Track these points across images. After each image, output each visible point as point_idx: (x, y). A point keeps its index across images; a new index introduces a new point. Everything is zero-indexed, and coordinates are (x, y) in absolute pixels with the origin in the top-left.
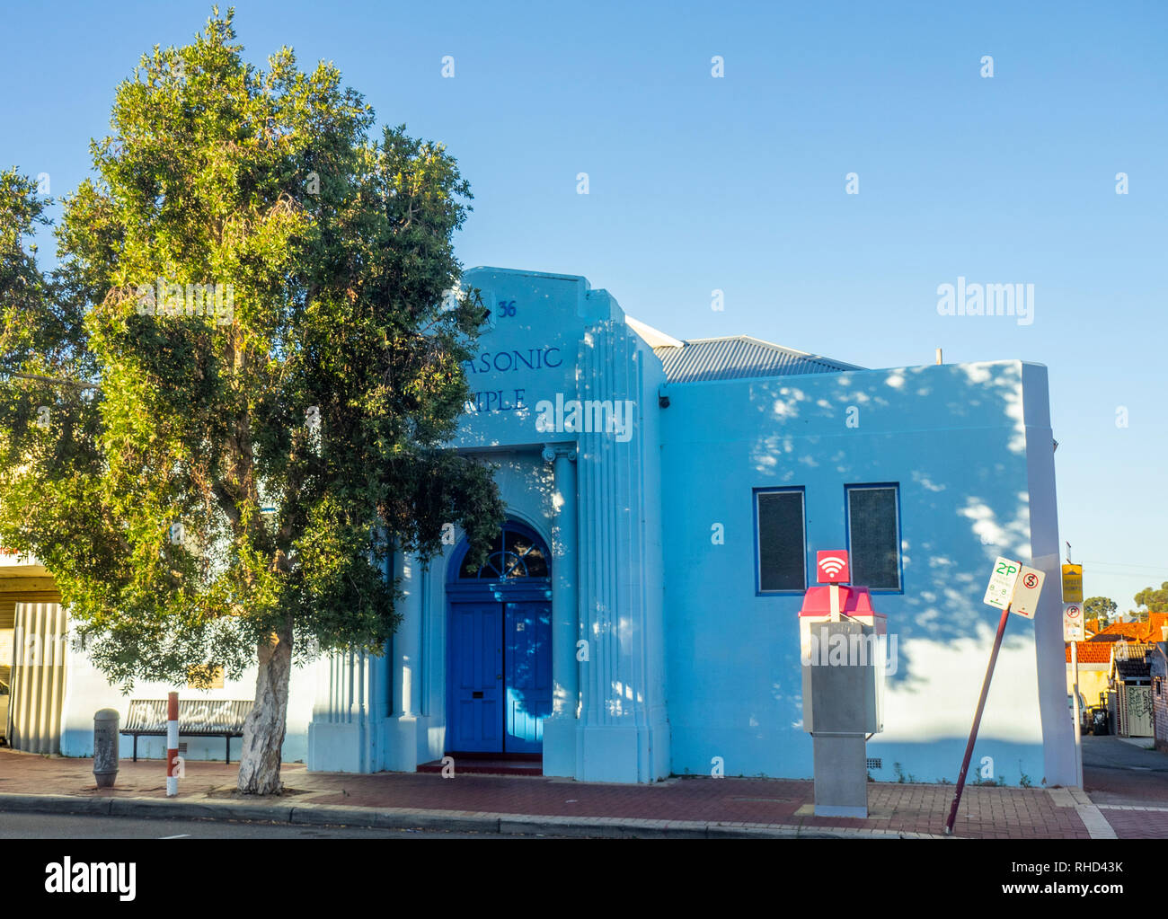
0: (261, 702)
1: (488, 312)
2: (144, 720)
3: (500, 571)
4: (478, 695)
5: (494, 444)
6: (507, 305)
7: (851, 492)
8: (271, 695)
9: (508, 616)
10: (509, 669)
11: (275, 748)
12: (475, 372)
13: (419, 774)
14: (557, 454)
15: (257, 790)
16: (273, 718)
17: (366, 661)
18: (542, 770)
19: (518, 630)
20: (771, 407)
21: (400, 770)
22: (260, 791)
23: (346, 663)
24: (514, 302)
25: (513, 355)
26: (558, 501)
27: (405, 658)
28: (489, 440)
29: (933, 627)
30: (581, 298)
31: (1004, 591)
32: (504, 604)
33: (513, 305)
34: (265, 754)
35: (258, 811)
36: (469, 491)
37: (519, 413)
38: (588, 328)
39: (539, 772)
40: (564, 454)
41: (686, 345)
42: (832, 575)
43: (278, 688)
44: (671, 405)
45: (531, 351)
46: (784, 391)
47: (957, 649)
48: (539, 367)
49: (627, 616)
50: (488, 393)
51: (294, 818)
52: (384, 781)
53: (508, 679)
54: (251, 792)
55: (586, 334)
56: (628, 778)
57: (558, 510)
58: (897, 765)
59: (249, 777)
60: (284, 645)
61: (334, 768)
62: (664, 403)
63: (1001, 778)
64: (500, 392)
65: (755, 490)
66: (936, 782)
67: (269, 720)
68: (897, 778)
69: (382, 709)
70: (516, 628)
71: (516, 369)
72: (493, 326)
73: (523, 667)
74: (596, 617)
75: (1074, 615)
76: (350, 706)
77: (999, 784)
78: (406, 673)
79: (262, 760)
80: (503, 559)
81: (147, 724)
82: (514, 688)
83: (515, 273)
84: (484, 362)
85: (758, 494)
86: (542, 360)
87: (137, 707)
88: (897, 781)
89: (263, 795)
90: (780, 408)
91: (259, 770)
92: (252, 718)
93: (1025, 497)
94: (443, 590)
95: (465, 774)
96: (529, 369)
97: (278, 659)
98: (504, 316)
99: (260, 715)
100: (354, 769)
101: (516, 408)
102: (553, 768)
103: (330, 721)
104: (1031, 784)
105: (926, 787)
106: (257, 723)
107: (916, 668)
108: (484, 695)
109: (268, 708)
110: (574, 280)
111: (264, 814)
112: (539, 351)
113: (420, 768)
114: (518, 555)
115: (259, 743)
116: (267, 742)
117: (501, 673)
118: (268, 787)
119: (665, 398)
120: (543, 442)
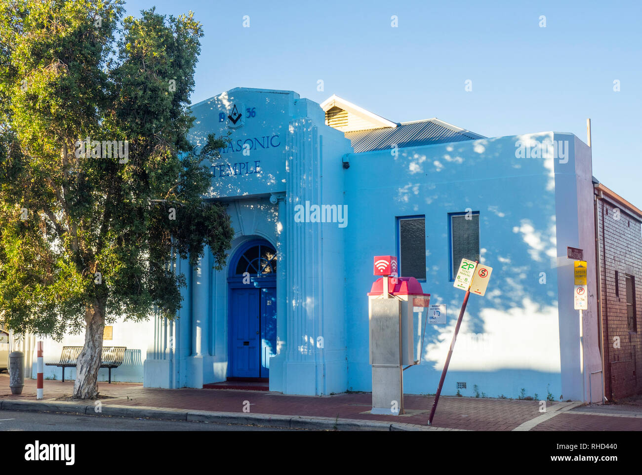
0: (86, 347)
1: (240, 115)
2: (69, 358)
3: (258, 269)
4: (246, 343)
5: (245, 194)
6: (251, 110)
7: (453, 217)
8: (91, 343)
9: (262, 296)
10: (263, 326)
11: (93, 372)
12: (233, 151)
13: (204, 389)
14: (278, 200)
15: (81, 396)
16: (91, 356)
17: (174, 323)
18: (268, 388)
19: (268, 304)
20: (408, 166)
21: (193, 387)
22: (83, 397)
23: (163, 324)
24: (254, 108)
25: (254, 140)
26: (279, 227)
27: (198, 321)
28: (243, 191)
29: (498, 301)
30: (291, 104)
31: (466, 279)
32: (260, 289)
33: (254, 110)
34: (86, 376)
35: (70, 408)
36: (207, 223)
37: (258, 175)
38: (291, 123)
39: (267, 389)
40: (282, 199)
41: (399, 125)
42: (382, 271)
43: (95, 339)
44: (350, 167)
45: (264, 137)
46: (416, 156)
47: (511, 314)
48: (268, 147)
49: (311, 296)
50: (240, 164)
51: (87, 411)
52: (184, 394)
53: (262, 334)
54: (77, 397)
55: (290, 126)
56: (310, 392)
57: (280, 233)
58: (476, 386)
59: (77, 389)
60: (99, 314)
61: (156, 385)
62: (346, 166)
63: (536, 395)
64: (247, 163)
65: (398, 218)
66: (498, 397)
67: (90, 357)
68: (474, 395)
69: (184, 351)
70: (266, 303)
71: (255, 149)
72: (243, 123)
73: (270, 326)
74: (293, 296)
75: (581, 293)
76: (165, 349)
77: (534, 399)
78: (198, 330)
79: (85, 380)
80: (259, 262)
81: (70, 360)
82: (266, 339)
83: (255, 91)
84: (239, 145)
85: (400, 220)
86: (269, 143)
87: (65, 351)
88: (475, 396)
89: (83, 399)
90: (413, 167)
91: (83, 385)
92: (81, 356)
93: (554, 218)
94: (226, 281)
95: (228, 390)
96: (262, 148)
97: (95, 322)
98: (249, 117)
99: (85, 354)
100: (166, 386)
101: (256, 172)
102: (275, 387)
103: (155, 358)
104: (554, 399)
105: (492, 400)
106: (84, 359)
107: (487, 327)
108: (250, 343)
109: (89, 350)
110: (287, 93)
111: (73, 409)
112: (268, 137)
113: (205, 386)
114: (267, 259)
115: (84, 370)
116: (88, 369)
117: (259, 330)
118: (87, 395)
119: (347, 163)
120: (270, 192)
